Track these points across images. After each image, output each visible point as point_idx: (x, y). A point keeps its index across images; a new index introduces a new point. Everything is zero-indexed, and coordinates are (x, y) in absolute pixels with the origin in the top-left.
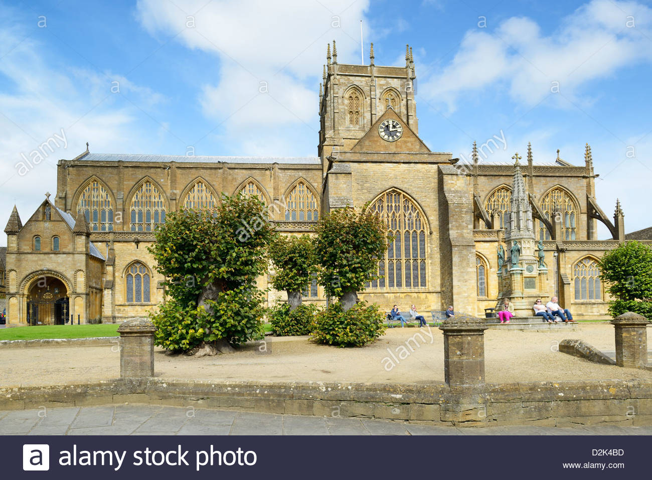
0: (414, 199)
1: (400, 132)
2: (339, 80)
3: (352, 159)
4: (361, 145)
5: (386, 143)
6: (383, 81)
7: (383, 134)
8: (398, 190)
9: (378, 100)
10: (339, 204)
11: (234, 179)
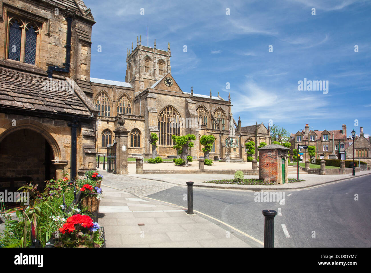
0: (177, 111)
1: (172, 83)
2: (141, 53)
3: (155, 92)
4: (158, 86)
5: (167, 87)
6: (159, 56)
7: (166, 83)
8: (171, 106)
9: (156, 63)
10: (151, 110)
11: (96, 90)
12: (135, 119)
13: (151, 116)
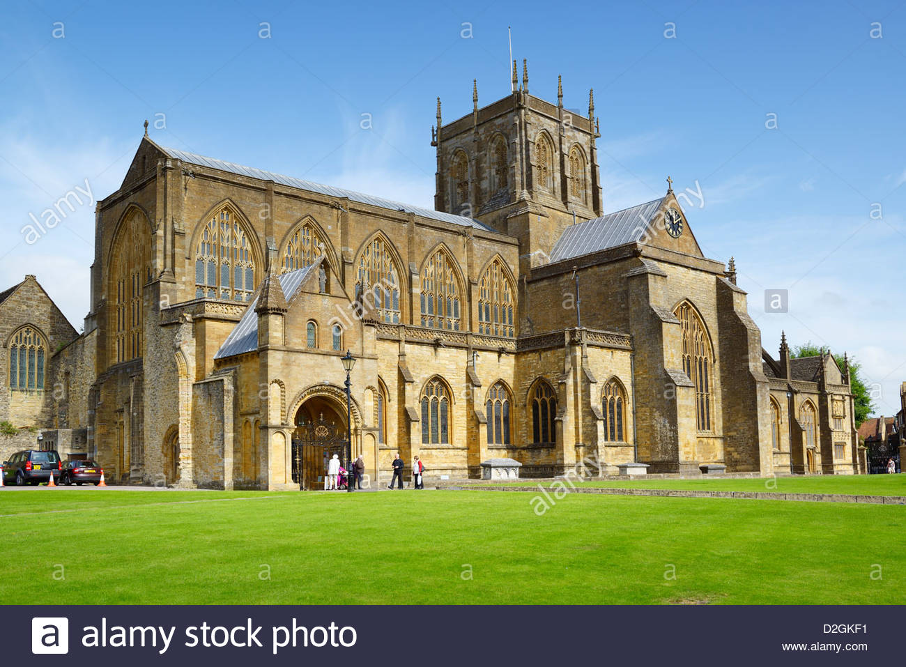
0: (700, 314)
1: (681, 227)
4: (652, 238)
5: (671, 239)
6: (570, 133)
7: (668, 226)
8: (689, 304)
10: (665, 316)
11: (422, 242)
12: (611, 344)
13: (667, 336)
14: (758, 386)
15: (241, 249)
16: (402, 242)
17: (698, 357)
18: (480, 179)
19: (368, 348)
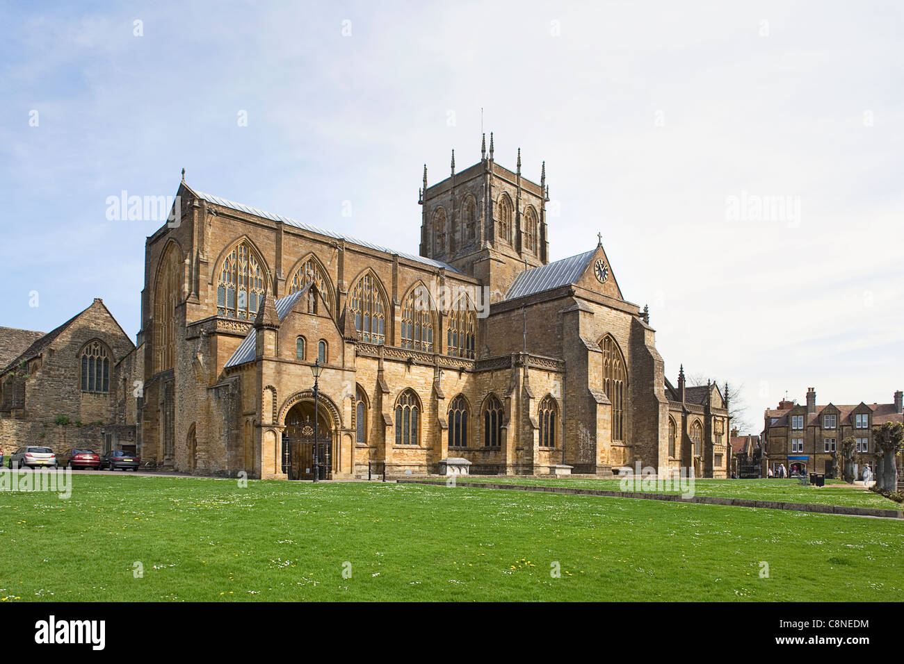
0: (619, 347)
1: (607, 275)
2: (494, 182)
3: (584, 296)
4: (583, 282)
5: (599, 284)
6: (525, 196)
7: (597, 273)
8: (610, 337)
9: (522, 216)
10: (591, 346)
11: (404, 279)
12: (548, 368)
13: (591, 362)
14: (660, 406)
15: (256, 278)
16: (387, 278)
17: (616, 381)
18: (454, 231)
19: (348, 362)
